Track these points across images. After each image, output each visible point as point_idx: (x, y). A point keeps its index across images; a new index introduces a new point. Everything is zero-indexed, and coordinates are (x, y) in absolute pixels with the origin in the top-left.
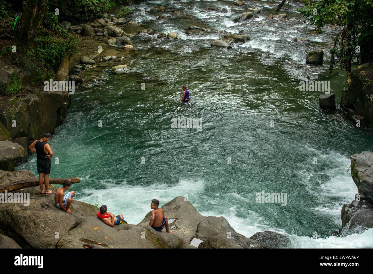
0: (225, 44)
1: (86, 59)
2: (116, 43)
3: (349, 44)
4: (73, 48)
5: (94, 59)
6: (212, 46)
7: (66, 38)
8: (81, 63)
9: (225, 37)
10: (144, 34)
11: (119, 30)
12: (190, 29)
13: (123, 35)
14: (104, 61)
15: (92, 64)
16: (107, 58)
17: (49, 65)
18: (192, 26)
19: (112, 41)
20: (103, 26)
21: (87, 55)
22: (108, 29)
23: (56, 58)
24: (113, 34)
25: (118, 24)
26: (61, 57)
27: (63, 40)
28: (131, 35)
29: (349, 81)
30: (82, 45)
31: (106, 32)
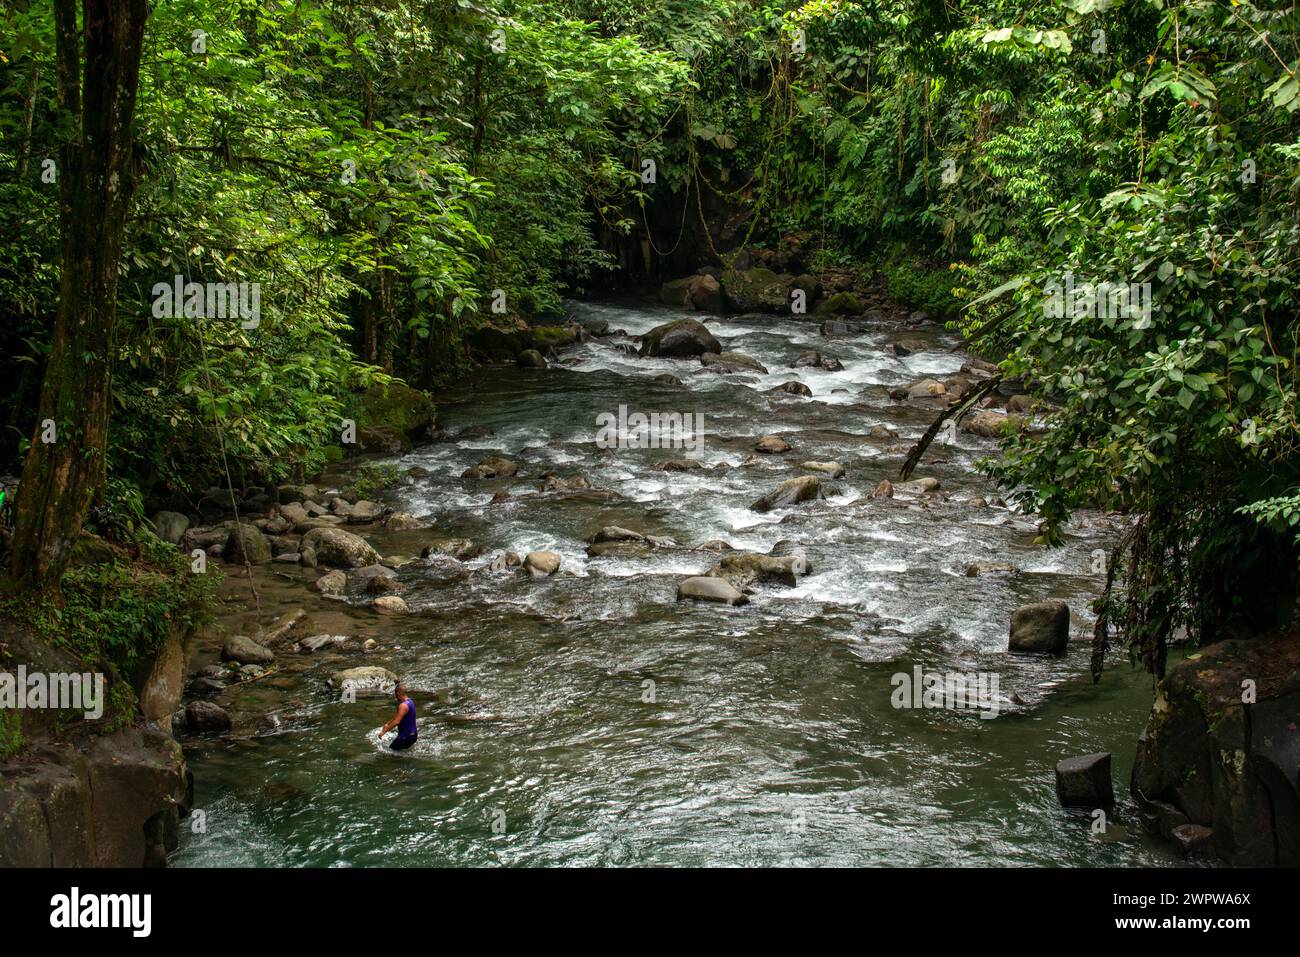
0: (727, 588)
1: (243, 644)
2: (347, 591)
3: (1159, 579)
4: (196, 605)
5: (273, 645)
6: (680, 596)
7: (173, 572)
8: (226, 657)
9: (726, 567)
10: (443, 557)
11: (354, 543)
12: (602, 538)
13: (370, 560)
14: (306, 650)
15: (262, 662)
16: (315, 642)
17: (113, 667)
18: (611, 530)
19: (333, 581)
20: (300, 530)
21: (247, 629)
22: (319, 541)
23: (139, 642)
24: (336, 558)
25: (351, 523)
26: (154, 638)
27: (162, 579)
28: (398, 561)
29: (1160, 706)
30: (230, 598)
31: (310, 552)
